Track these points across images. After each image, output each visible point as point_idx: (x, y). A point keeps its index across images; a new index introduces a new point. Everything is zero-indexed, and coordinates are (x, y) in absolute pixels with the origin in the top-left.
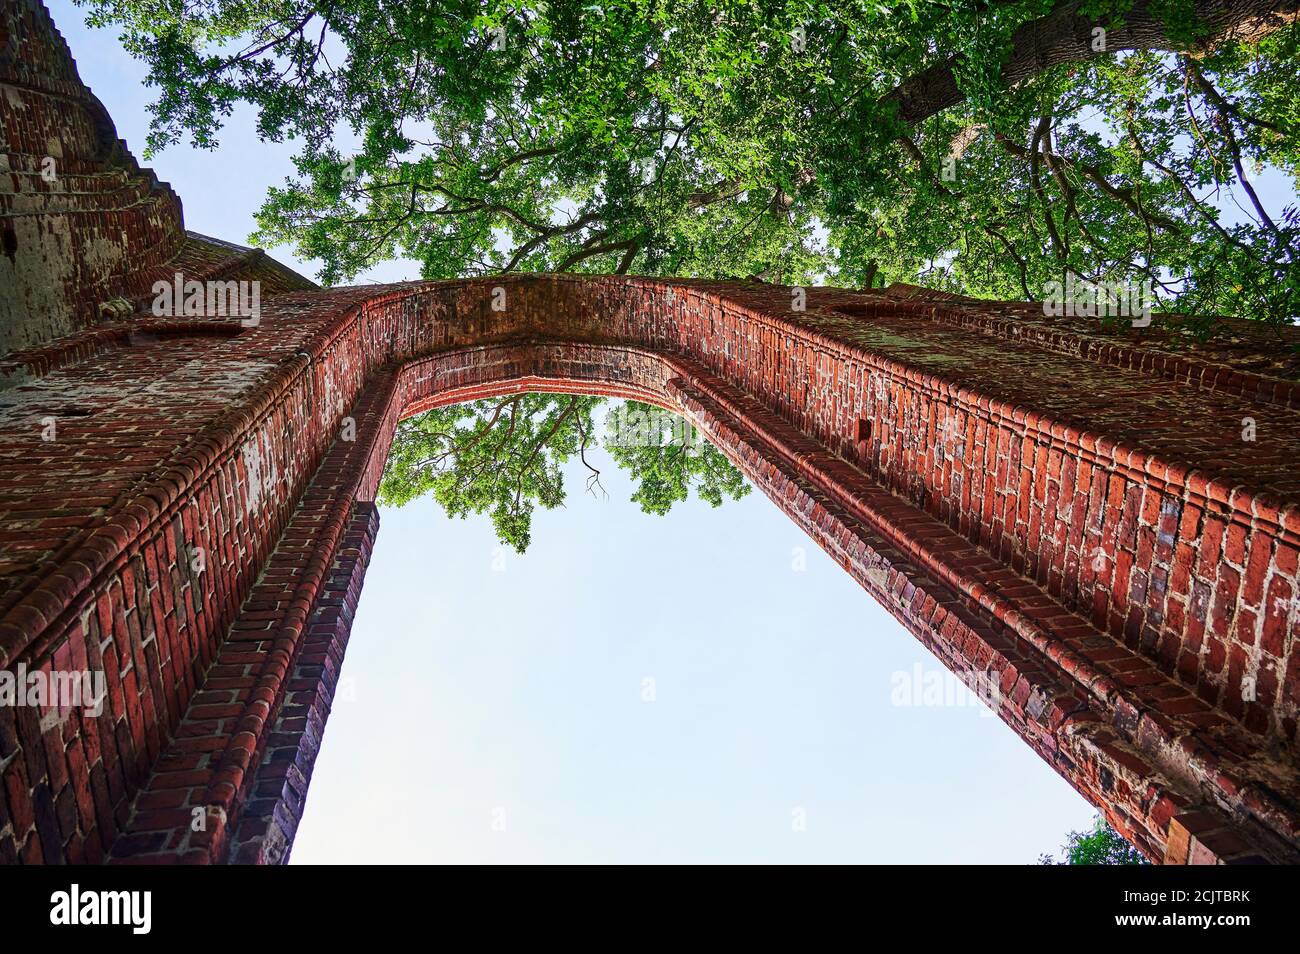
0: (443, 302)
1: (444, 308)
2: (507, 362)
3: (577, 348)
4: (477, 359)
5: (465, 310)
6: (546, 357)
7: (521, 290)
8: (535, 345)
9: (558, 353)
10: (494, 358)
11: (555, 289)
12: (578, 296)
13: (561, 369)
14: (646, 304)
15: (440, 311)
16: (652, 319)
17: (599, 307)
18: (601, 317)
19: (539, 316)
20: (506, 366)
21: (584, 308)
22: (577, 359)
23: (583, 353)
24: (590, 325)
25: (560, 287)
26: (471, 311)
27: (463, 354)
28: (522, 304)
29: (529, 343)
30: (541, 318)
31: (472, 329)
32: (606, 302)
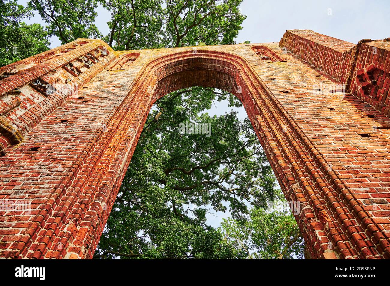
0: (220, 84)
1: (220, 83)
2: (201, 63)
3: (181, 70)
4: (211, 66)
5: (213, 80)
6: (189, 65)
7: (197, 83)
8: (193, 68)
9: (186, 67)
10: (205, 65)
11: (188, 84)
12: (181, 84)
13: (185, 62)
14: (163, 91)
15: (221, 82)
16: (161, 87)
17: (175, 83)
18: (174, 80)
19: (192, 76)
20: (202, 62)
21: (179, 81)
22: (181, 66)
23: (179, 69)
24: (177, 77)
25: (186, 85)
26: (212, 80)
27: (215, 69)
28: (196, 78)
29: (195, 68)
30: (191, 75)
31: (212, 74)
32: (173, 85)
